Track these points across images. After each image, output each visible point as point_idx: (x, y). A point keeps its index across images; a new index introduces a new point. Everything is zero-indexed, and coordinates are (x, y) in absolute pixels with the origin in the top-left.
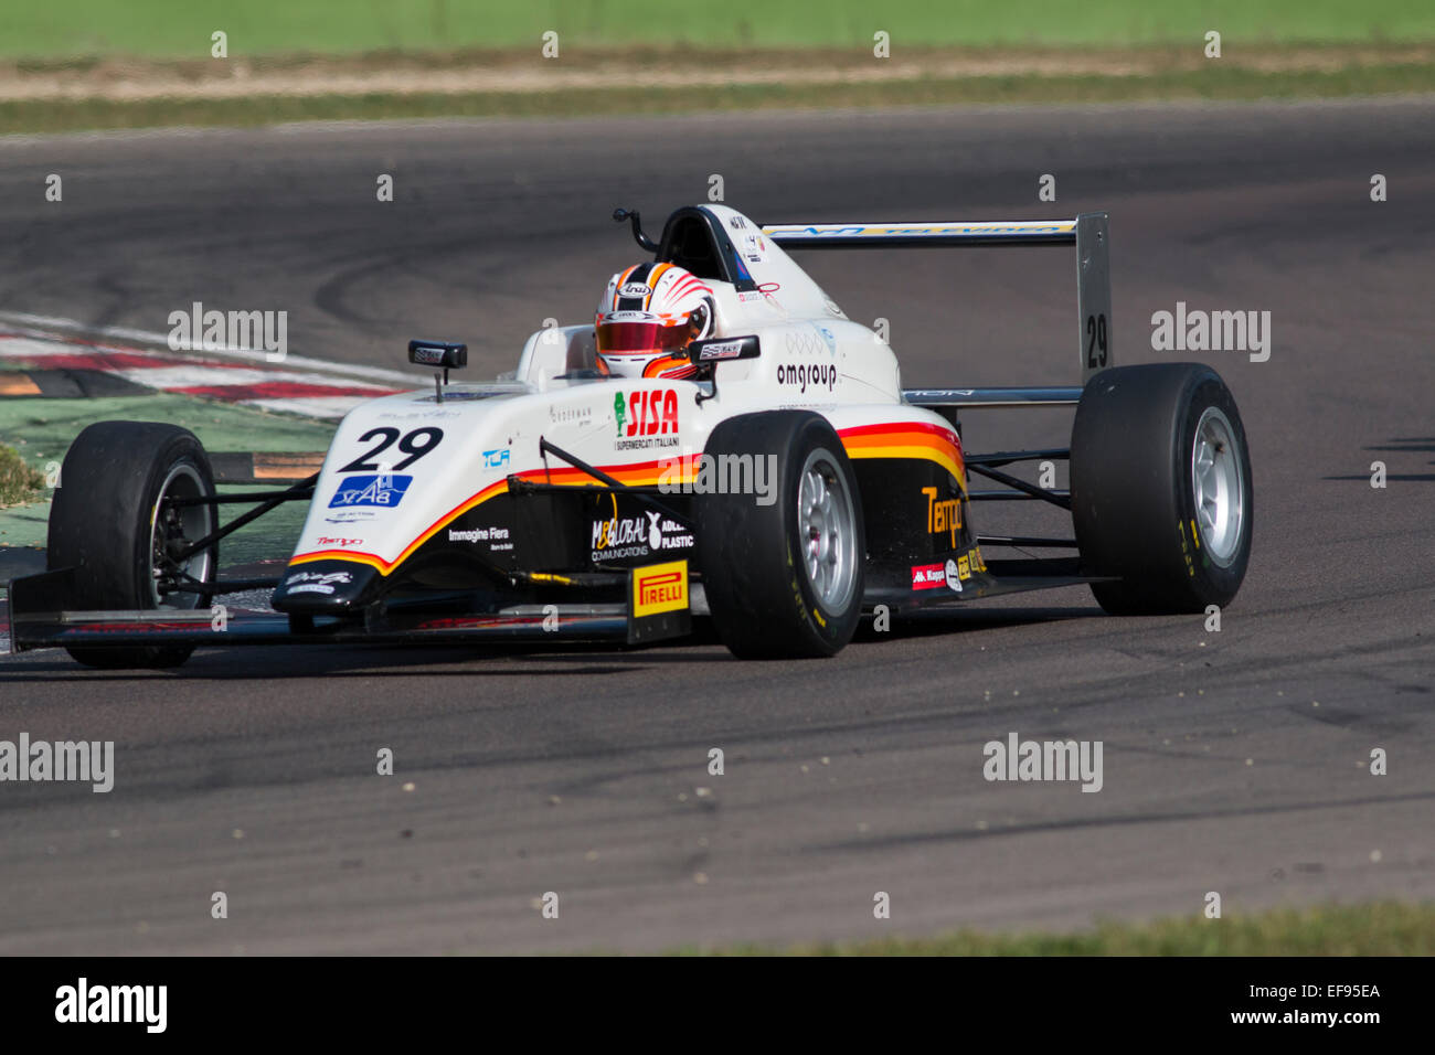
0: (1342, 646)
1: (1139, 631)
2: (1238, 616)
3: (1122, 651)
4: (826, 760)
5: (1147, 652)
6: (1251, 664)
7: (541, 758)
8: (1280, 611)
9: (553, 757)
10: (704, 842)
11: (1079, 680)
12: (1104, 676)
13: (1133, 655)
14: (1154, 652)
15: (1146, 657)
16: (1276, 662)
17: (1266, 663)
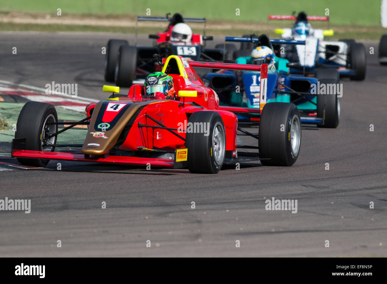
0: (362, 187)
1: (307, 180)
2: (333, 178)
3: (303, 185)
4: (228, 211)
5: (310, 186)
6: (338, 191)
7: (151, 206)
8: (344, 177)
9: (154, 206)
10: (199, 231)
11: (293, 193)
12: (299, 192)
13: (306, 187)
14: (312, 186)
15: (310, 187)
16: (345, 191)
17: (342, 191)
